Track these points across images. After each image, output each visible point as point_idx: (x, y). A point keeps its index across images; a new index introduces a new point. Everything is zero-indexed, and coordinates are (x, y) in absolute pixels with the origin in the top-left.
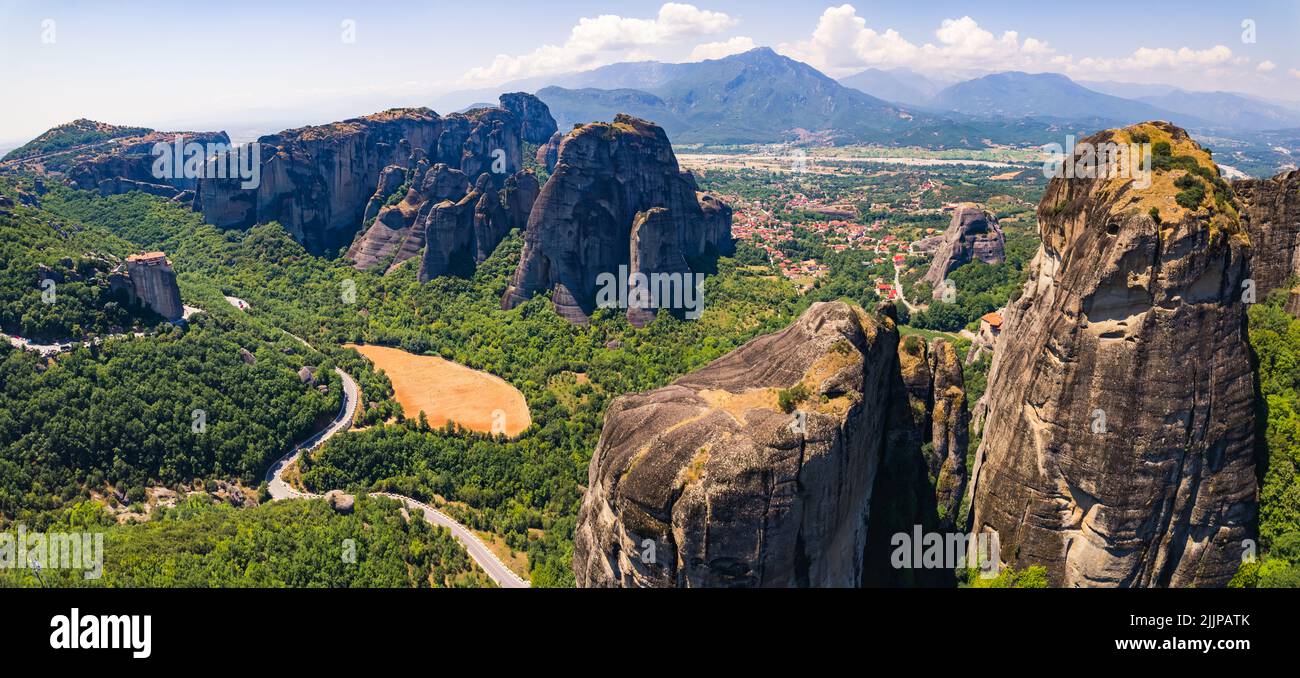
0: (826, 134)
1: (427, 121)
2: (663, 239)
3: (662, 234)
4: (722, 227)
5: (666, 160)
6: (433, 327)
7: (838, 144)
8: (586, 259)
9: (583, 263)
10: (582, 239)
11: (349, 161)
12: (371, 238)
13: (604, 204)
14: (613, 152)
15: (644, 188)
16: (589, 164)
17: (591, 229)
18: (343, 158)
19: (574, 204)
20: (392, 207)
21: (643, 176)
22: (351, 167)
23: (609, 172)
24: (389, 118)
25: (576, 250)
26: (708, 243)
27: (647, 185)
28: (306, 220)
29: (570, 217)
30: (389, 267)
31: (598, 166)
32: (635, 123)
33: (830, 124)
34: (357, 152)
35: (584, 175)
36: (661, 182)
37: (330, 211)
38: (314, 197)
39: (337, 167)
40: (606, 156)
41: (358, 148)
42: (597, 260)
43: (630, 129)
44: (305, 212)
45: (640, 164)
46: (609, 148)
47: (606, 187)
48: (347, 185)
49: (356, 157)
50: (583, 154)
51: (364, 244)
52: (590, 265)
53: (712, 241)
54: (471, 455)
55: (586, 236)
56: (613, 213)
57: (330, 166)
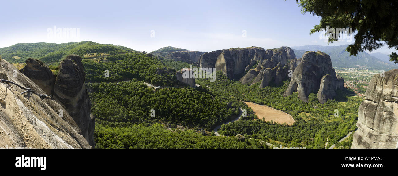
0: (366, 67)
1: (261, 50)
2: (329, 83)
3: (329, 81)
4: (342, 83)
5: (330, 64)
6: (264, 99)
7: (369, 69)
8: (308, 85)
9: (307, 86)
10: (307, 80)
11: (241, 57)
12: (246, 76)
13: (314, 72)
14: (317, 59)
15: (324, 70)
16: (310, 61)
17: (310, 78)
18: (240, 56)
19: (306, 71)
20: (253, 69)
21: (324, 67)
22: (242, 59)
23: (315, 64)
24: (252, 48)
25: (305, 83)
26: (338, 87)
27: (325, 69)
28: (229, 70)
29: (305, 74)
30: (251, 84)
31: (313, 62)
32: (322, 53)
33: (367, 65)
34: (243, 55)
35: (309, 64)
36: (328, 69)
37: (235, 69)
38: (231, 65)
39: (238, 58)
40: (315, 60)
41: (244, 54)
42: (311, 86)
43: (321, 54)
44: (229, 69)
45: (324, 63)
46: (316, 58)
47: (315, 68)
48: (240, 63)
49: (243, 56)
50: (309, 59)
51: (244, 78)
52: (309, 87)
53: (339, 87)
54: (278, 130)
55: (308, 80)
56: (316, 75)
57: (236, 58)
